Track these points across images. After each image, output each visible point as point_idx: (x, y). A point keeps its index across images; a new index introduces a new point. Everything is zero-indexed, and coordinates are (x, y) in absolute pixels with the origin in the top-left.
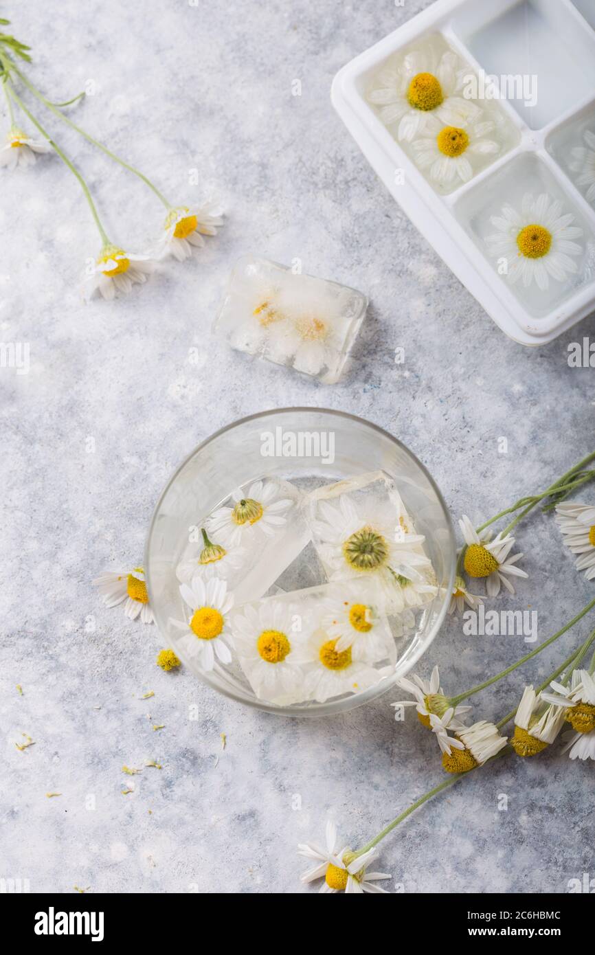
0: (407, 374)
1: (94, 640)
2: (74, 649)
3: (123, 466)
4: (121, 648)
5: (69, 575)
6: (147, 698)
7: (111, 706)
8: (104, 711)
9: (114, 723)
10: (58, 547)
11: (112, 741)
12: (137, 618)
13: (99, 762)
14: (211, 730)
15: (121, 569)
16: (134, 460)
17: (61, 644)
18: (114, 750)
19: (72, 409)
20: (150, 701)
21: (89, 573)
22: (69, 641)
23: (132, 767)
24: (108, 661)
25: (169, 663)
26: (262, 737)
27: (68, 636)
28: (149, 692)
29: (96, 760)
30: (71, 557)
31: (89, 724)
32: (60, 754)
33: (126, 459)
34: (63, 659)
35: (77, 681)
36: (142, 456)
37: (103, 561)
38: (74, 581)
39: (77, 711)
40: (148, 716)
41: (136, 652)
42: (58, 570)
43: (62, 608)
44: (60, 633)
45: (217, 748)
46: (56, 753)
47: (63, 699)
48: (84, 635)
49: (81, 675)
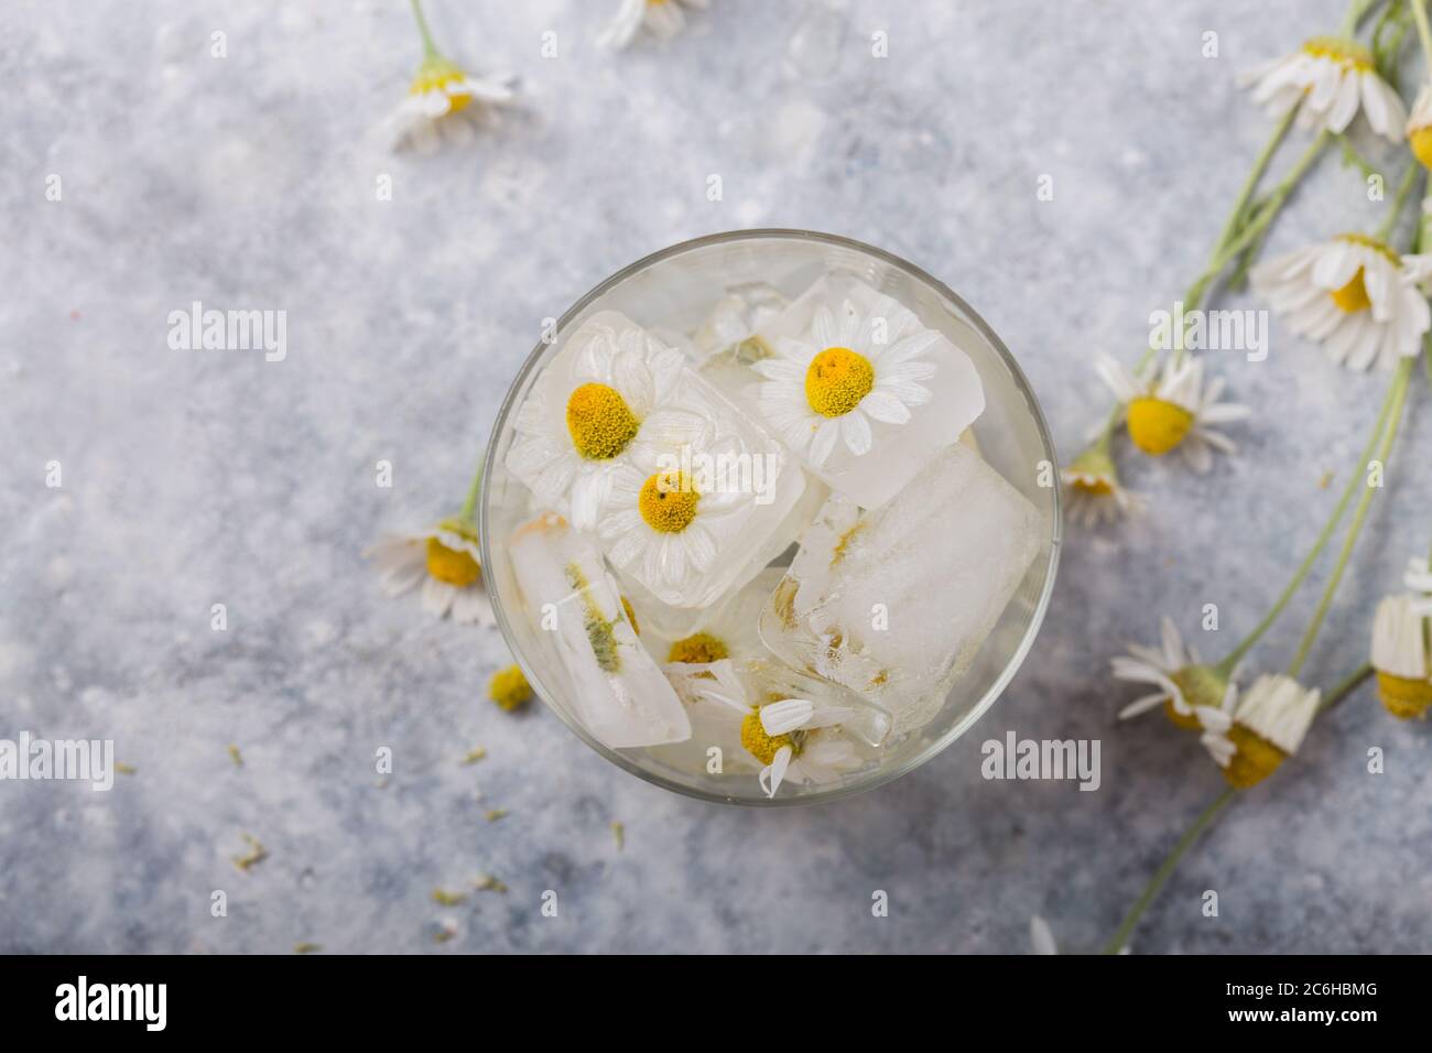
0: (926, 138)
1: (370, 657)
2: (333, 675)
3: (407, 330)
4: (419, 668)
5: (315, 536)
6: (474, 760)
7: (407, 779)
8: (393, 788)
9: (413, 811)
10: (294, 486)
11: (411, 842)
12: (447, 615)
13: (390, 884)
14: (594, 816)
15: (413, 525)
16: (426, 318)
17: (308, 668)
18: (415, 859)
19: (305, 223)
20: (480, 767)
21: (353, 533)
22: (322, 661)
23: (451, 888)
24: (397, 696)
25: (512, 696)
26: (686, 825)
27: (320, 651)
28: (476, 749)
29: (384, 880)
30: (317, 502)
31: (367, 813)
32: (319, 868)
33: (412, 316)
34: (313, 695)
35: (339, 735)
36: (442, 308)
37: (379, 508)
38: (325, 548)
39: (343, 792)
40: (476, 794)
41: (447, 676)
42: (294, 528)
43: (307, 600)
44: (305, 646)
45: (607, 848)
46: (309, 872)
47: (316, 770)
48: (348, 647)
49: (347, 723)
